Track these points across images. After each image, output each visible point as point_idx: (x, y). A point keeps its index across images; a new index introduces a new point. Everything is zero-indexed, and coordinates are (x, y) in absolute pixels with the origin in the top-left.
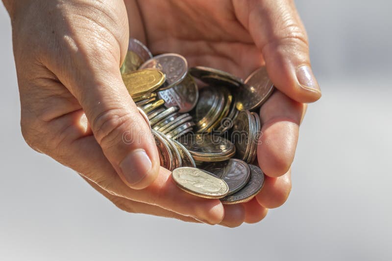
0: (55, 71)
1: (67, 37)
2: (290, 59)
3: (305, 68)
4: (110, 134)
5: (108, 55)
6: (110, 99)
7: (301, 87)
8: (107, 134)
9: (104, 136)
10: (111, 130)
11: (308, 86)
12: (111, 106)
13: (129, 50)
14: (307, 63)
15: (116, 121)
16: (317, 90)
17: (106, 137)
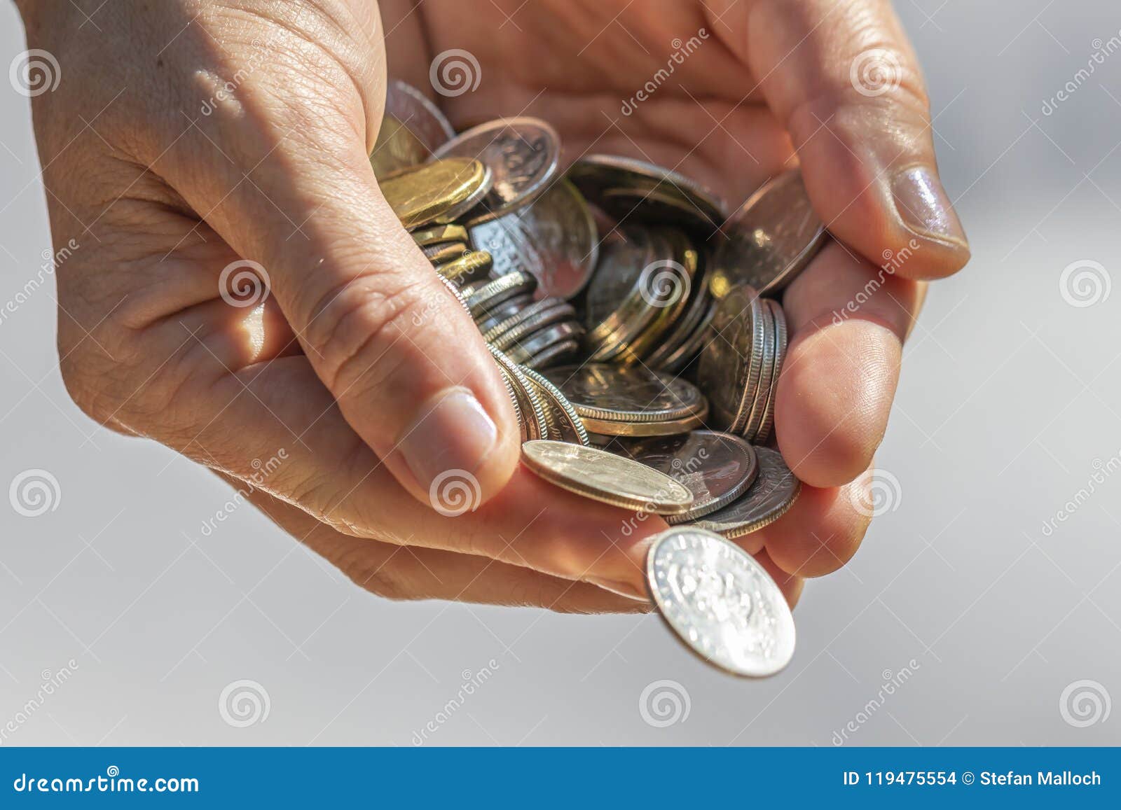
0: (174, 179)
1: (204, 76)
2: (873, 148)
3: (919, 174)
4: (362, 350)
5: (334, 119)
6: (354, 245)
7: (907, 232)
8: (353, 352)
9: (345, 358)
10: (362, 340)
11: (928, 227)
12: (358, 268)
14: (923, 159)
15: (376, 309)
16: (955, 238)
17: (351, 359)
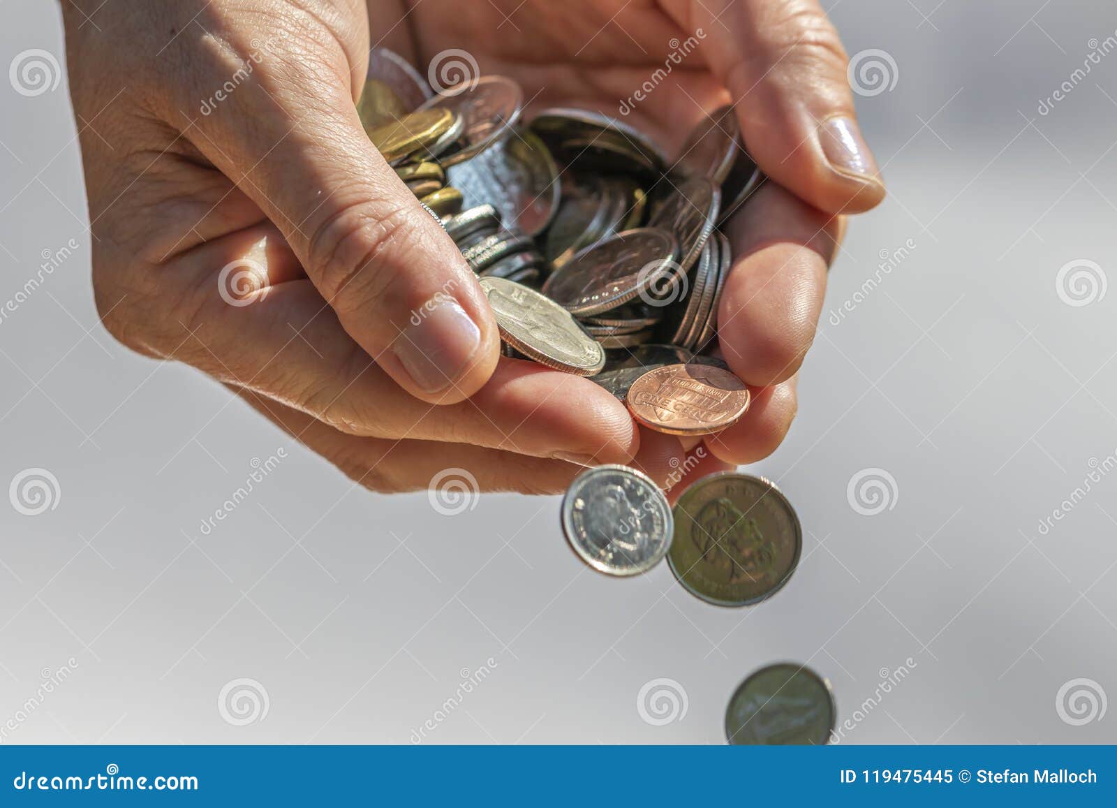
1: (209, 39)
2: (802, 100)
3: (841, 124)
4: (359, 268)
5: (324, 72)
6: (346, 178)
7: (833, 173)
8: (351, 271)
10: (359, 260)
11: (848, 167)
13: (370, 77)
14: (845, 110)
15: (369, 232)
16: (873, 178)
17: (349, 277)
